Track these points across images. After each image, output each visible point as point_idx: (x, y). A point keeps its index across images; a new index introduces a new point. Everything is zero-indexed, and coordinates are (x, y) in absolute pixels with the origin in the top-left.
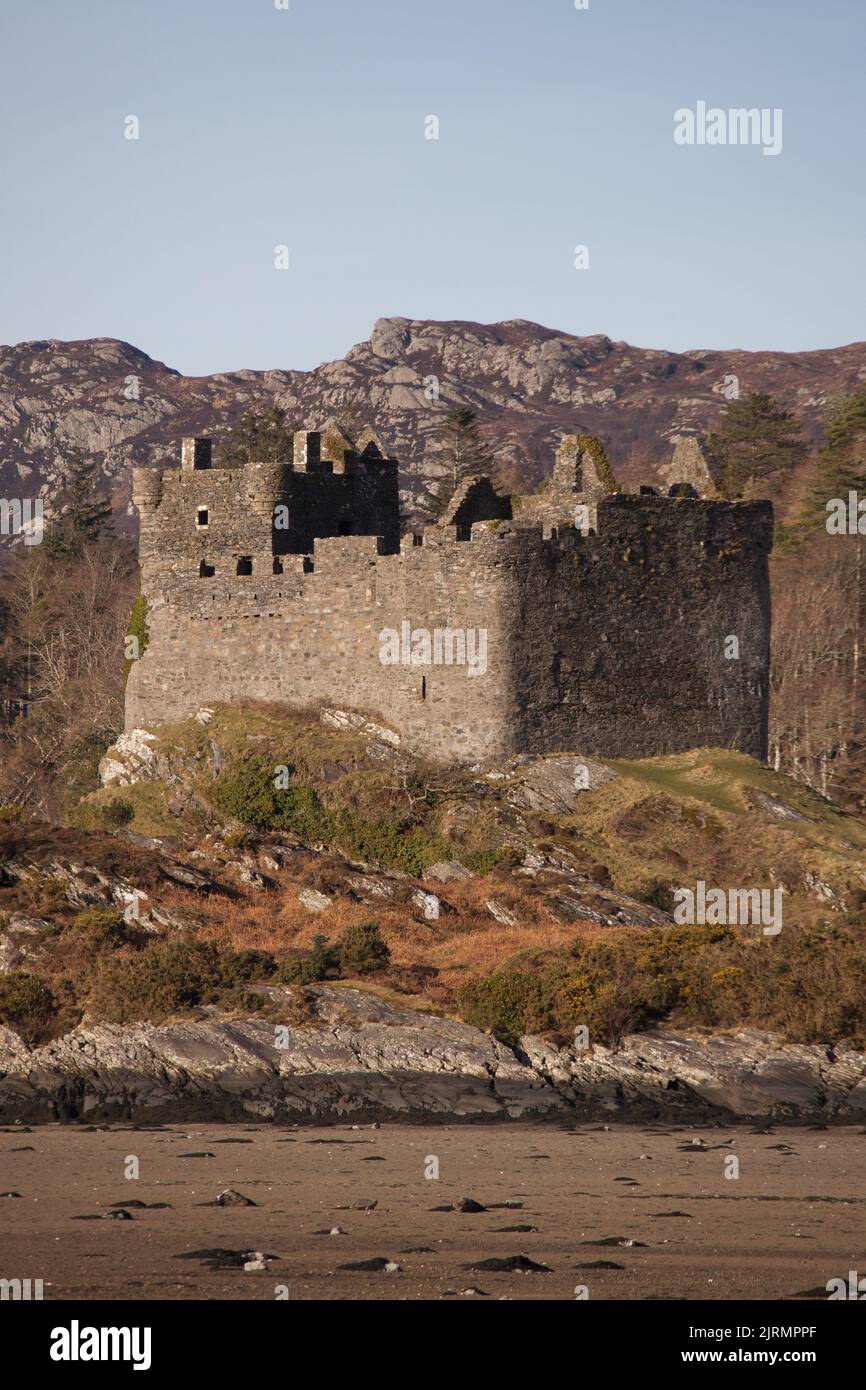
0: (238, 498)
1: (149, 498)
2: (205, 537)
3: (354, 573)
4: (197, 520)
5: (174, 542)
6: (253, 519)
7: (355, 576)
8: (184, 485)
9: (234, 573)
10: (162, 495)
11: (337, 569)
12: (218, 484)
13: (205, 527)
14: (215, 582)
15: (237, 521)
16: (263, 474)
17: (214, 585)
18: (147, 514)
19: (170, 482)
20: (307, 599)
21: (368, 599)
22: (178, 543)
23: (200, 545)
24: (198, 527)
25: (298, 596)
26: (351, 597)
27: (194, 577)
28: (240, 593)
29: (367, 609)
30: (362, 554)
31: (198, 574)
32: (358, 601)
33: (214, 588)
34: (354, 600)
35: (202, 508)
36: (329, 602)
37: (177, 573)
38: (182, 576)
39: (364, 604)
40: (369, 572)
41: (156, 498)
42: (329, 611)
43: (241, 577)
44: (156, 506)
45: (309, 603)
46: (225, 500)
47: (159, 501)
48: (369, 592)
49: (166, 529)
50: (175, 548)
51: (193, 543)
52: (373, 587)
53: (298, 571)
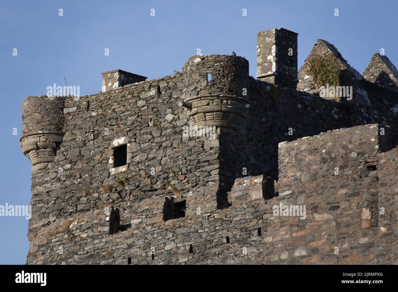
0: (170, 117)
1: (42, 139)
2: (122, 183)
3: (342, 187)
4: (111, 161)
5: (79, 199)
6: (192, 144)
7: (344, 191)
8: (94, 114)
9: (159, 219)
10: (63, 134)
11: (314, 184)
12: (140, 103)
13: (123, 169)
14: (132, 235)
15: (169, 151)
16: (204, 70)
17: (130, 241)
18: (42, 165)
19: (74, 114)
20: (269, 239)
21: (365, 225)
22: (84, 199)
23: (115, 196)
24: (113, 170)
25: (255, 237)
26: (338, 224)
27: (101, 234)
28: (168, 247)
29: (364, 240)
30: (354, 155)
31: (107, 229)
32: (350, 230)
33: (130, 246)
34: (344, 230)
35: (118, 142)
36: (303, 237)
37: (77, 233)
38: (84, 235)
39: (360, 233)
40: (367, 181)
41: (53, 138)
42: (304, 253)
43: (170, 222)
44: (54, 151)
45: (272, 244)
46: (151, 124)
47: (58, 144)
48: (366, 214)
49: (67, 182)
50: (80, 207)
51: (105, 196)
52: (373, 205)
53: (254, 197)
